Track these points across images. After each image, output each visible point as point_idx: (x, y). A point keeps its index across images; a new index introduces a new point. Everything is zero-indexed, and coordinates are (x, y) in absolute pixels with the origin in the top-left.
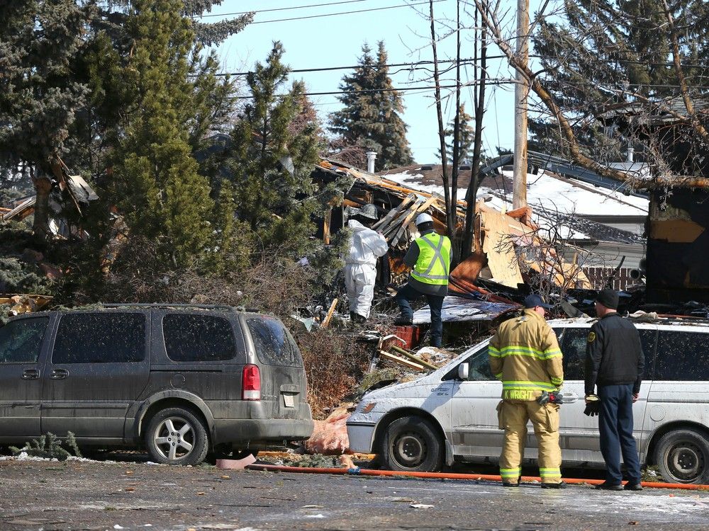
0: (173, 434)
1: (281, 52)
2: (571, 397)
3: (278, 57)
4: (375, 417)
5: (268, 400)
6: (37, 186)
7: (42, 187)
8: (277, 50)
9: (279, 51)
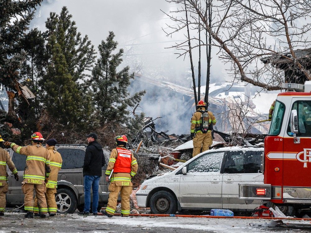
0: (61, 200)
1: (113, 36)
2: (231, 181)
3: (112, 39)
4: (147, 192)
5: (102, 185)
6: (9, 95)
7: (11, 95)
8: (111, 35)
9: (112, 36)
